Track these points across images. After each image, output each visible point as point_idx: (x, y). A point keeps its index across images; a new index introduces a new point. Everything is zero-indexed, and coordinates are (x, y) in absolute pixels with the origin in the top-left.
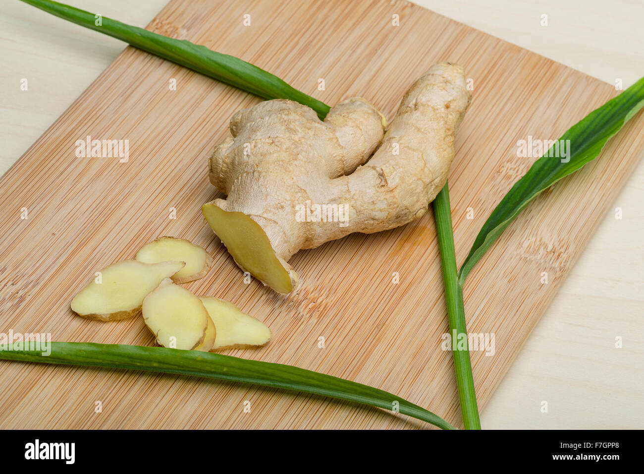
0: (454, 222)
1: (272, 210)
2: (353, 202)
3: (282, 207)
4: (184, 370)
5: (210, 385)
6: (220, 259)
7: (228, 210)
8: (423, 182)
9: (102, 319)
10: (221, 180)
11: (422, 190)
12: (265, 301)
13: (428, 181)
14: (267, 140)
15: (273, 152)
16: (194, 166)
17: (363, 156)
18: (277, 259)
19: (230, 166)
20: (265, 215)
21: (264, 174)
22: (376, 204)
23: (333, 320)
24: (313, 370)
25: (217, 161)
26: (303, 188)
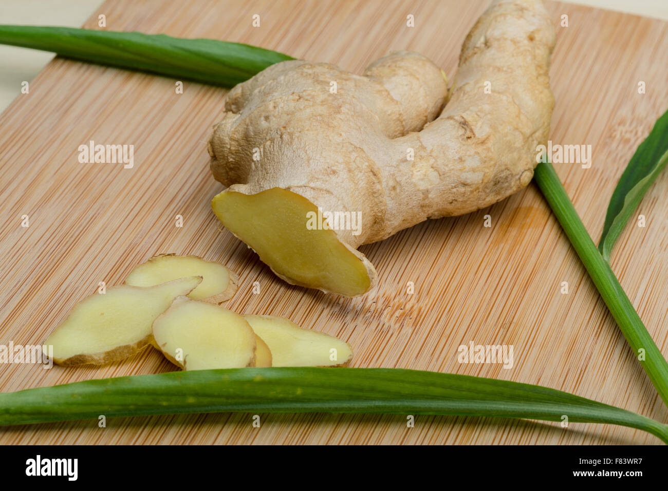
0: (571, 195)
1: (320, 177)
2: (432, 161)
3: (334, 172)
4: (236, 404)
5: (277, 425)
6: (249, 276)
7: (253, 193)
8: (522, 133)
9: (94, 363)
10: (232, 166)
11: (523, 144)
12: (329, 316)
13: (528, 131)
14: (291, 96)
15: (304, 107)
16: (181, 176)
17: (426, 117)
18: (341, 244)
19: (243, 142)
20: (312, 185)
21: (297, 134)
22: (464, 161)
23: (436, 327)
24: (435, 370)
25: (221, 141)
26: (358, 146)
